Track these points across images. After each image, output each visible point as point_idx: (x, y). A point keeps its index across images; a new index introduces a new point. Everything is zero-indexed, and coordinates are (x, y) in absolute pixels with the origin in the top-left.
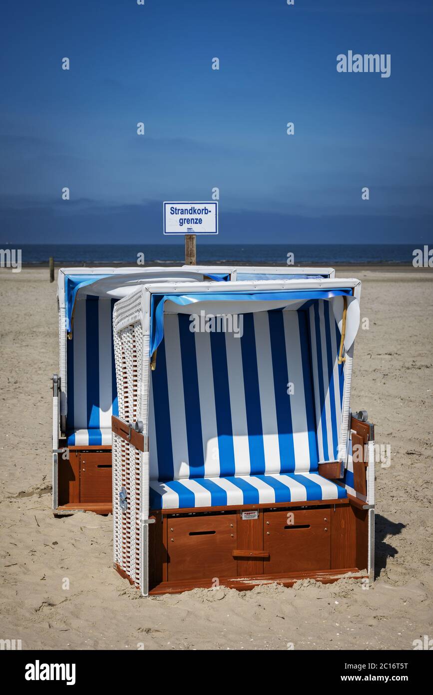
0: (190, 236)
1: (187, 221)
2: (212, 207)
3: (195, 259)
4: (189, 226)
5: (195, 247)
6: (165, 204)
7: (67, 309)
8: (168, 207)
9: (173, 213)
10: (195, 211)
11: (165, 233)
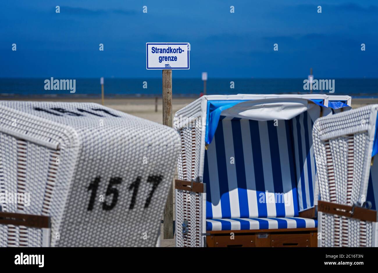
0: (167, 71)
1: (165, 59)
2: (184, 48)
3: (171, 89)
4: (167, 63)
5: (171, 80)
6: (148, 44)
8: (150, 47)
9: (154, 52)
10: (171, 51)
11: (148, 68)
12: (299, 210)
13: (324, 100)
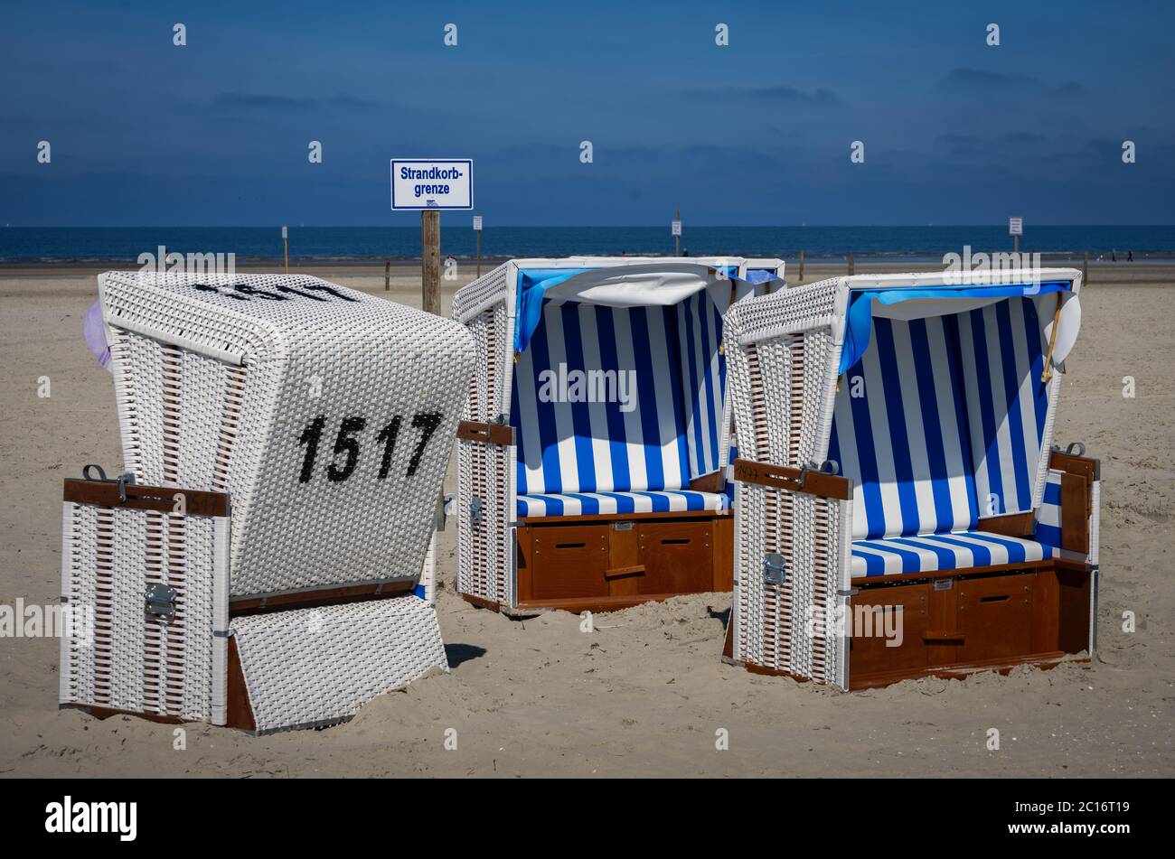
0: (429, 212)
1: (427, 190)
2: (463, 168)
3: (439, 248)
4: (430, 197)
5: (439, 230)
6: (393, 162)
7: (518, 319)
8: (398, 167)
9: (405, 178)
10: (438, 174)
11: (394, 207)
12: (690, 477)
13: (738, 267)
